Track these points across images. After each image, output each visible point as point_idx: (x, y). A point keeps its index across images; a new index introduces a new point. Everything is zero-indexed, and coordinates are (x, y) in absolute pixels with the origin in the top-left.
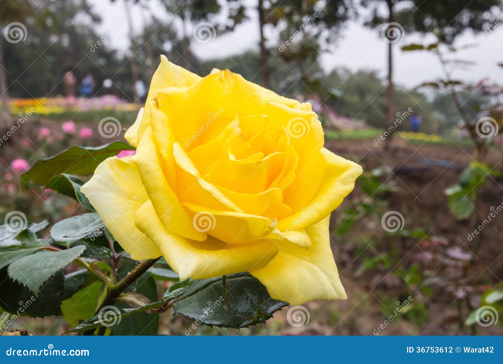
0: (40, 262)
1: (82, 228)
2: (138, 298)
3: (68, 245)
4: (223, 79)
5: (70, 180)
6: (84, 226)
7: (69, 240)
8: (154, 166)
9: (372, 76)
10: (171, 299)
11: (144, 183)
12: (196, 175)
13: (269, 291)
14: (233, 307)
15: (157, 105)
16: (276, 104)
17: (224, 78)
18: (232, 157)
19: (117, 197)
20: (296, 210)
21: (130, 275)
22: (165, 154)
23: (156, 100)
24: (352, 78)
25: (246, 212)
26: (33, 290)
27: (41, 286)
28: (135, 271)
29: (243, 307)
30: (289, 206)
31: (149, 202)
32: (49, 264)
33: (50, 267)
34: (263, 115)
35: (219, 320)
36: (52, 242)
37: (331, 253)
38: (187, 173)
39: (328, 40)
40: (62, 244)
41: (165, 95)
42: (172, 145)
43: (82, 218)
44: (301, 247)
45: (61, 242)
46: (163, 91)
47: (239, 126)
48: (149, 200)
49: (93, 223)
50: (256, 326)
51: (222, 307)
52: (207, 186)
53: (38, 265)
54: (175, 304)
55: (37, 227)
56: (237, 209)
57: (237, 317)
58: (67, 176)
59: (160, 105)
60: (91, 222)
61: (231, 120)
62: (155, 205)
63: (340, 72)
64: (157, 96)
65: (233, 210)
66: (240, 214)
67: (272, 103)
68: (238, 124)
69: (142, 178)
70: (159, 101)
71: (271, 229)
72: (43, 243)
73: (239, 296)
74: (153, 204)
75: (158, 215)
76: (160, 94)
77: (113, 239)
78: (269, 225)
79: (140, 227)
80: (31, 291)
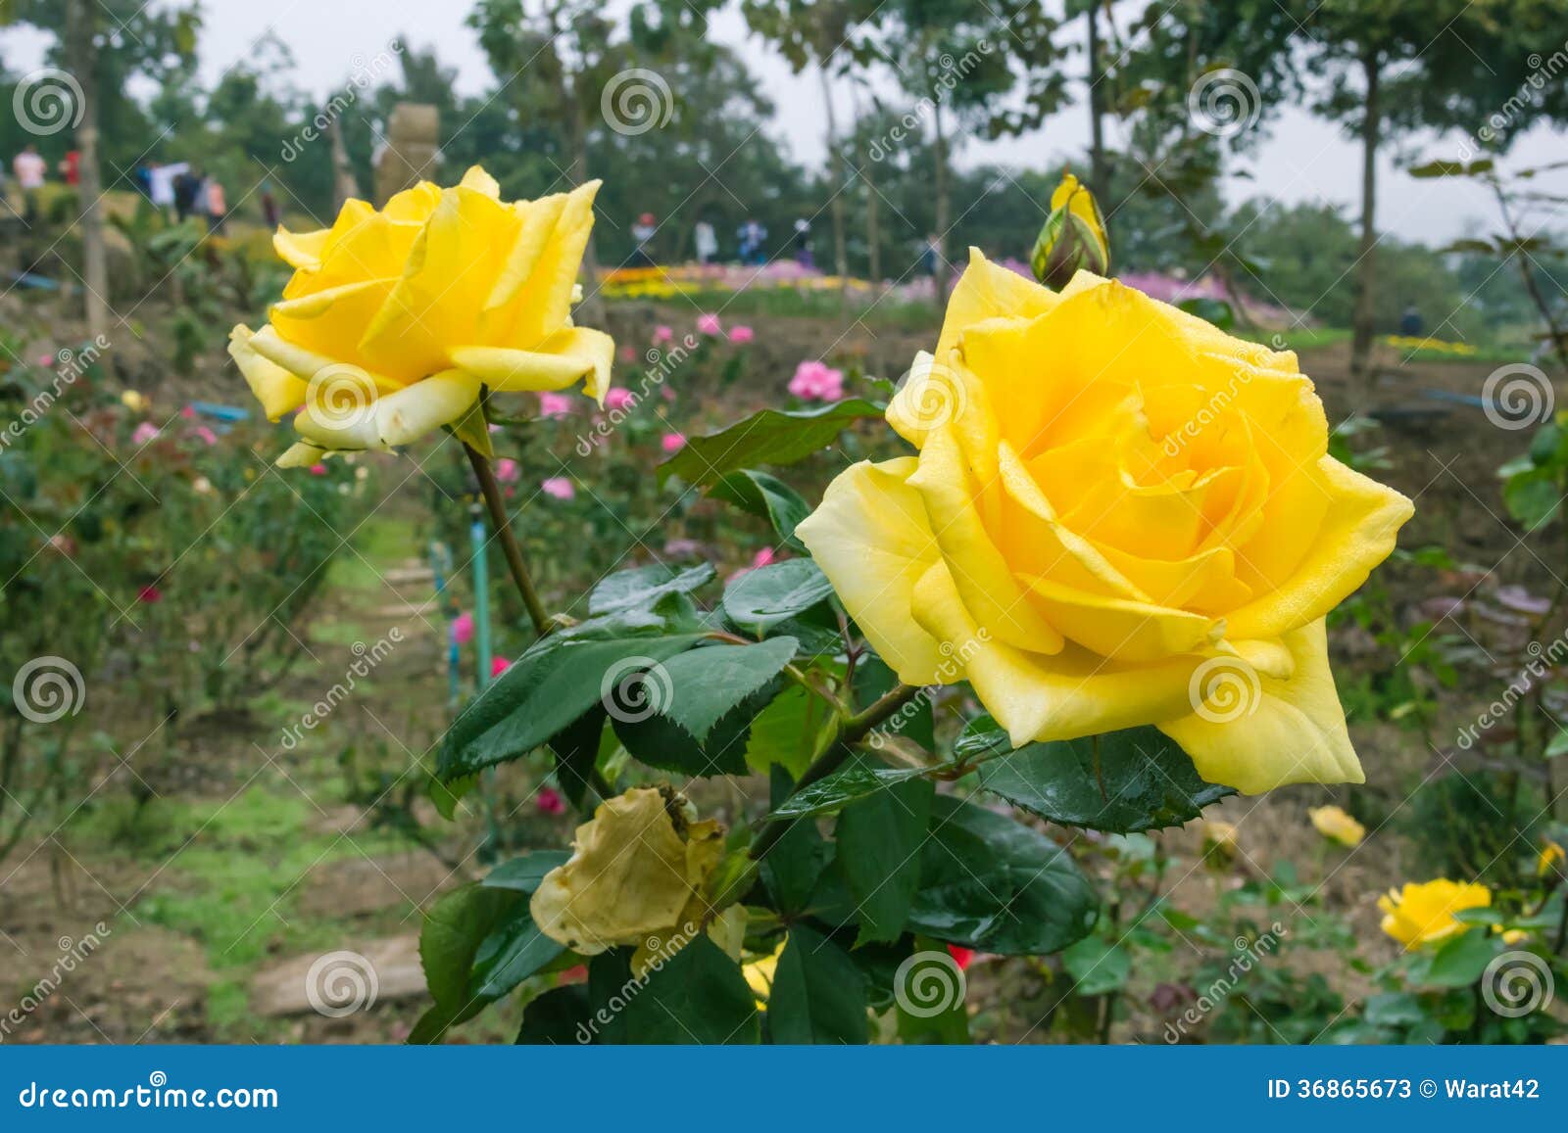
0: (707, 672)
1: (786, 593)
2: (903, 747)
3: (760, 631)
4: (1105, 300)
5: (758, 485)
6: (791, 589)
7: (761, 622)
8: (957, 495)
9: (1328, 217)
10: (973, 753)
11: (935, 531)
12: (1050, 519)
13: (1197, 766)
14: (1112, 785)
15: (963, 359)
16: (1220, 357)
17: (1108, 299)
18: (1128, 480)
19: (870, 550)
20: (1261, 594)
21: (886, 699)
22: (981, 470)
23: (960, 347)
24: (1284, 220)
25: (1158, 602)
26: (696, 735)
27: (711, 728)
28: (898, 693)
29: (1131, 786)
30: (1246, 583)
31: (941, 567)
32: (726, 679)
33: (730, 684)
34: (1196, 386)
35: (1080, 812)
36: (726, 619)
37: (1331, 680)
38: (1031, 515)
39: (1235, 144)
40: (747, 629)
41: (982, 338)
42: (996, 450)
43: (786, 571)
44: (1274, 678)
45: (745, 625)
46: (977, 327)
47: (1143, 411)
48: (942, 559)
49: (808, 582)
50: (1162, 831)
51: (1086, 783)
52: (1073, 543)
53: (704, 679)
54: (981, 766)
55: (692, 576)
56: (1138, 594)
57: (1120, 808)
58: (751, 474)
59: (968, 358)
60: (804, 580)
61: (1125, 392)
62: (957, 578)
63: (1261, 210)
64: (963, 339)
65: (1129, 597)
66: (1145, 606)
67: (1213, 355)
68: (1141, 404)
69: (931, 520)
70: (967, 349)
71: (1213, 641)
72: (705, 622)
73: (1124, 763)
74: (953, 576)
75: (965, 599)
76: (970, 334)
77: (845, 612)
78: (1210, 633)
79: (921, 620)
80: (692, 736)
